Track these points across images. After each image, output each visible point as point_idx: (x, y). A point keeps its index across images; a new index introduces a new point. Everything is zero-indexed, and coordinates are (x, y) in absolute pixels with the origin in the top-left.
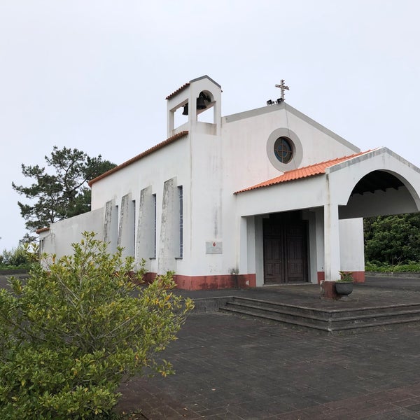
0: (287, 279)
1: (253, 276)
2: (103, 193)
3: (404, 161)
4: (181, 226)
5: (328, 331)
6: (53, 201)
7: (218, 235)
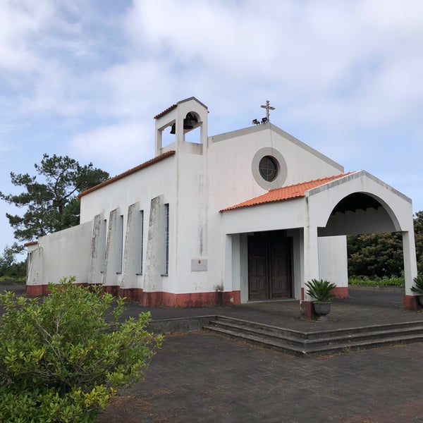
0: (271, 295)
1: (238, 292)
2: (93, 206)
3: (382, 184)
4: (168, 243)
5: (303, 354)
6: (43, 210)
7: (204, 251)
